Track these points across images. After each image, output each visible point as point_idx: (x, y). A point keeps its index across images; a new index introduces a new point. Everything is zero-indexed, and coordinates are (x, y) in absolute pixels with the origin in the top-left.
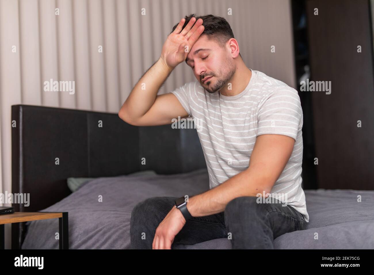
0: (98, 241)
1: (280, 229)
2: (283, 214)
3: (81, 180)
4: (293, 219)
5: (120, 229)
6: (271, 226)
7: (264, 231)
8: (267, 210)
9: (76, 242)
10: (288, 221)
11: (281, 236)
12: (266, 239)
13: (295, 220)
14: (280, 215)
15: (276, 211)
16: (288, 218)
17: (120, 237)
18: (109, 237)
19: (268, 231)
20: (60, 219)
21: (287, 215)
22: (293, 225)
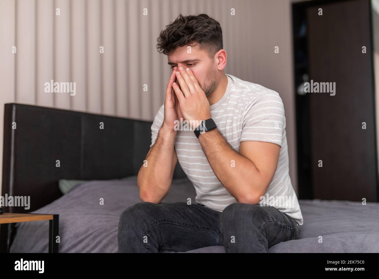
0: (88, 245)
1: (275, 238)
2: (279, 223)
3: (73, 183)
4: (288, 228)
5: (111, 233)
6: (267, 236)
7: (260, 240)
8: (263, 219)
9: (65, 246)
10: (283, 231)
11: (276, 245)
12: (261, 248)
13: (291, 229)
14: (276, 224)
15: (272, 220)
16: (284, 227)
17: (110, 242)
18: (100, 242)
19: (263, 240)
20: (51, 221)
21: (283, 224)
22: (289, 233)
